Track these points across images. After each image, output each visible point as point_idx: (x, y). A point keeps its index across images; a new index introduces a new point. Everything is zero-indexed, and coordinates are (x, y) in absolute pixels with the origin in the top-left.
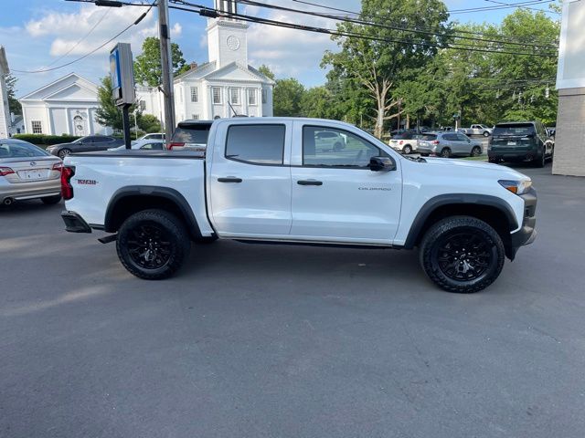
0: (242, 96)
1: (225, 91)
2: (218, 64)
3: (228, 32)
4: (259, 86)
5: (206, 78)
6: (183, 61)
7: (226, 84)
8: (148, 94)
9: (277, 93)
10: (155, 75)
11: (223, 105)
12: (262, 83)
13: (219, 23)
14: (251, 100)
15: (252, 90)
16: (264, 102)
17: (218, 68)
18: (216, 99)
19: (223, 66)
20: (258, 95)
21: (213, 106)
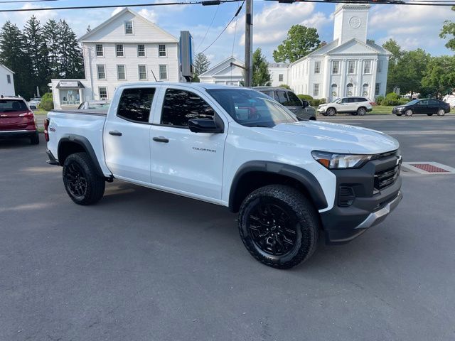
0: (358, 66)
1: (343, 64)
2: (340, 41)
3: (351, 14)
4: (376, 57)
5: (328, 54)
6: (319, 42)
7: (345, 58)
8: (286, 69)
9: (403, 62)
10: (295, 54)
11: (340, 75)
12: (378, 55)
13: (344, 7)
14: (366, 70)
15: (368, 61)
16: (379, 70)
17: (339, 44)
18: (335, 70)
19: (344, 42)
20: (373, 66)
21: (331, 76)
